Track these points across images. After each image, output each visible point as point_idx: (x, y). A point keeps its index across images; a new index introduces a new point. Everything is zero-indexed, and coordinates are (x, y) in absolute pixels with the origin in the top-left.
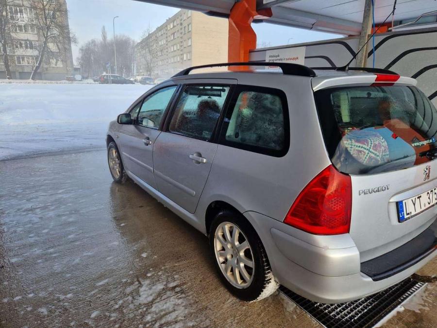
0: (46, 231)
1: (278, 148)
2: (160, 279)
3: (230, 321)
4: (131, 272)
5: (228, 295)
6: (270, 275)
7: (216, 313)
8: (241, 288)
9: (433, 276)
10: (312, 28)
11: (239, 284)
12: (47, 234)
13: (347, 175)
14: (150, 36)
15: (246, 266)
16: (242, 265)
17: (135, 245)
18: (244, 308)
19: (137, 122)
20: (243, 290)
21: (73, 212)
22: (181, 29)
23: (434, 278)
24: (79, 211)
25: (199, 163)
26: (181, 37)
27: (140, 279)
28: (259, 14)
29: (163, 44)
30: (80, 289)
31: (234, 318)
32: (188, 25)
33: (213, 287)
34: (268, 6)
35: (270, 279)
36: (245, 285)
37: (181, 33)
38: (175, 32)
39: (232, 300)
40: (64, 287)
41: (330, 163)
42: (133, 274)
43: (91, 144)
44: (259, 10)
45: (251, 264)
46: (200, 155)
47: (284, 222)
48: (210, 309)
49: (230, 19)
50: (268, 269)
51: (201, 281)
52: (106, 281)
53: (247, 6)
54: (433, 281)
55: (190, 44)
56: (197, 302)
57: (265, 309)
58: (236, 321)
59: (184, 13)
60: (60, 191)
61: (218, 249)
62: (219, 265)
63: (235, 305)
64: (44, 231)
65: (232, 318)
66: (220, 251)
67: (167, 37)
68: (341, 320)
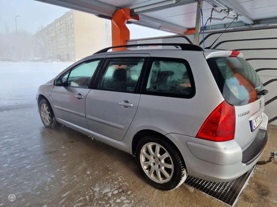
0: (6, 165)
1: (187, 93)
2: (106, 186)
3: (161, 204)
4: (84, 184)
5: (153, 189)
6: (184, 172)
7: (150, 200)
8: (163, 183)
9: (266, 161)
10: (159, 29)
11: (161, 181)
12: (8, 167)
13: (232, 105)
14: (43, 30)
15: (166, 169)
16: (163, 168)
17: (79, 167)
18: (166, 195)
19: (66, 85)
20: (165, 184)
21: (22, 150)
22: (66, 27)
23: (267, 161)
24: (26, 149)
25: (126, 107)
26: (66, 32)
27: (92, 188)
28: (132, 18)
29: (53, 36)
30: (51, 201)
31: (163, 202)
32: (71, 24)
33: (142, 186)
34: (137, 13)
35: (184, 174)
36: (166, 181)
37: (66, 29)
38: (62, 28)
39: (157, 191)
40: (38, 201)
41: (224, 100)
42: (86, 185)
43: (16, 103)
44: (132, 15)
45: (171, 166)
46: (127, 102)
47: (196, 137)
48: (146, 199)
49: (112, 20)
50: (183, 168)
51: (133, 183)
52: (68, 193)
53: (123, 12)
54: (266, 163)
55: (73, 37)
56: (136, 196)
57: (178, 194)
58: (164, 203)
59: (68, 17)
60: (6, 137)
61: (143, 161)
62: (144, 171)
63: (159, 194)
64: (4, 166)
65: (161, 202)
66: (144, 162)
67: (56, 32)
68: (221, 193)
